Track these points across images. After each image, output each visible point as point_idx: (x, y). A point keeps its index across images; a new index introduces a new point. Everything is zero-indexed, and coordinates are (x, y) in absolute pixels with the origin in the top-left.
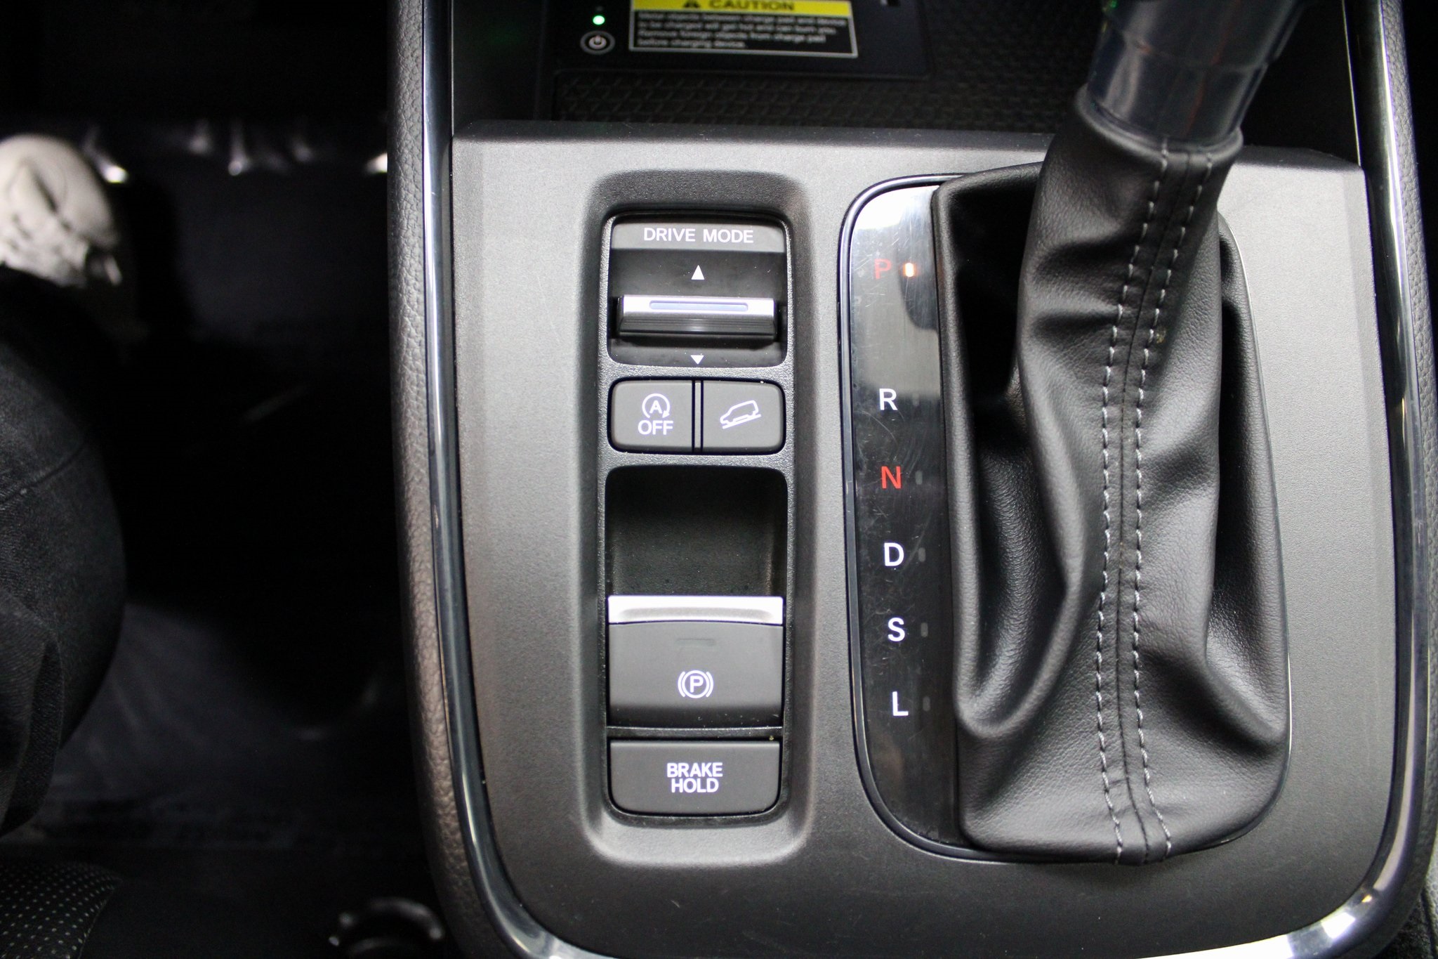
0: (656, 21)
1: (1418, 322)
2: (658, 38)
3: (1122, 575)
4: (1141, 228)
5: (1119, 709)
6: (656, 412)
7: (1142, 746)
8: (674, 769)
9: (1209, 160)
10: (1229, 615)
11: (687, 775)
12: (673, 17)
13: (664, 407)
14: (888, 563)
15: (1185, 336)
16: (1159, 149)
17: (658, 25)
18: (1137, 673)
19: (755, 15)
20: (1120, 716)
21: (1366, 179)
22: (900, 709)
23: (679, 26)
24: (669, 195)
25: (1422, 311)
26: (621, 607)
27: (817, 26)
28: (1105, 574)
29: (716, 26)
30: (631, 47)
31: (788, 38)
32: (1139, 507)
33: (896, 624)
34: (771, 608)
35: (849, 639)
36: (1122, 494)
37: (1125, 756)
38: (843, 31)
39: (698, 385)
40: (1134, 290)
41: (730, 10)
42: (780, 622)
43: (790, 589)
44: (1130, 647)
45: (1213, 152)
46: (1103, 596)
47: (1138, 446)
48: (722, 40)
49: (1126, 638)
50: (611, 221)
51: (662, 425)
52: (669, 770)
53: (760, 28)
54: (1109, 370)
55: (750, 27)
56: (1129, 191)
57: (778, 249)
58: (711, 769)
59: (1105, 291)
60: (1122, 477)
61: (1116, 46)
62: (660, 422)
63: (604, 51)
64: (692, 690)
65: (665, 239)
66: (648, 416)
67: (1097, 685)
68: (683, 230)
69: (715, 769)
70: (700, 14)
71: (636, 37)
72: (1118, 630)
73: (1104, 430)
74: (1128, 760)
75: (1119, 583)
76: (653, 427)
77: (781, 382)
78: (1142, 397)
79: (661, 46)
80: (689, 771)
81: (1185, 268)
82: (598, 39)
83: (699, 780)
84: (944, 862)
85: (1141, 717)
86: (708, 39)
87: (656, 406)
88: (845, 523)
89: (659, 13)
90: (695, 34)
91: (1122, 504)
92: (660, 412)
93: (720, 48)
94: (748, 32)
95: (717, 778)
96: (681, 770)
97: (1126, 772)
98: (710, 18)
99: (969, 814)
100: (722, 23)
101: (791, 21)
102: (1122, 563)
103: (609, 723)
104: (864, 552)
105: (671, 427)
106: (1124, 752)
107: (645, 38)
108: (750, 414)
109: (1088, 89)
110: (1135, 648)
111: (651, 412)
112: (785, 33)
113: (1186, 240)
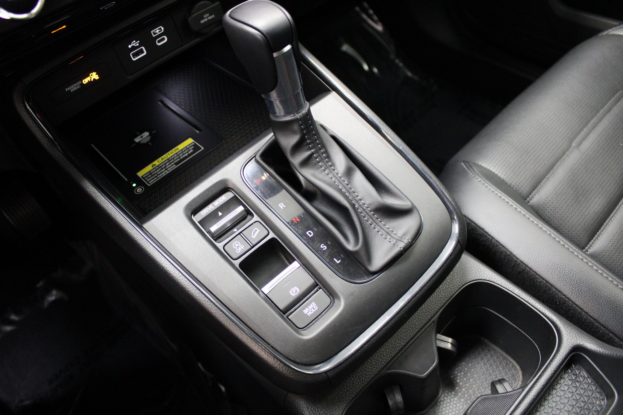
0: (149, 175)
1: (369, 111)
2: (153, 179)
3: (356, 200)
4: (304, 132)
5: (378, 225)
6: (237, 246)
7: (389, 228)
8: (305, 311)
9: (306, 110)
10: (383, 193)
11: (309, 310)
12: (152, 171)
13: (238, 244)
14: (310, 236)
15: (328, 147)
16: (295, 115)
17: (150, 176)
18: (375, 216)
19: (171, 157)
20: (380, 226)
21: (336, 92)
22: (338, 261)
23: (155, 172)
24: (201, 201)
25: (367, 109)
26: (266, 289)
27: (188, 149)
28: (353, 202)
29: (164, 166)
30: (149, 185)
31: (184, 156)
32: (348, 185)
33: (323, 246)
34: (296, 264)
35: (316, 256)
36: (343, 185)
37: (387, 233)
38: (195, 145)
39: (241, 234)
40: (312, 145)
41: (164, 160)
42: (300, 265)
43: (296, 258)
44: (370, 212)
45: (305, 108)
46: (356, 206)
47: (338, 174)
48: (169, 168)
49: (367, 211)
50: (193, 216)
51: (241, 247)
52: (305, 312)
53: (175, 159)
54: (320, 164)
55: (173, 160)
56: (296, 127)
57: (233, 195)
58: (313, 305)
59: (306, 149)
60: (340, 181)
61: (271, 103)
62: (240, 247)
63: (142, 191)
64: (295, 293)
65: (207, 212)
66: (237, 248)
67: (370, 224)
68: (209, 207)
69: (313, 304)
70: (158, 166)
71: (148, 182)
72: (365, 211)
73: (329, 176)
74: (388, 233)
75: (357, 202)
76: (240, 249)
77: (257, 220)
78: (330, 164)
79: (156, 180)
80: (309, 309)
81: (317, 133)
82: (139, 189)
83: (312, 309)
84: (373, 282)
85: (384, 223)
86: (165, 170)
87: (236, 245)
88: (295, 235)
89: (147, 173)
90: (161, 171)
91: (344, 187)
92: (238, 245)
93: (170, 170)
94: (173, 162)
95: (316, 305)
96: (307, 310)
97: (390, 235)
98: (161, 165)
99: (369, 268)
100: (165, 164)
101: (181, 152)
102: (354, 198)
103: (284, 314)
104: (305, 237)
105: (243, 247)
106: (386, 232)
107: (150, 181)
108: (257, 231)
109: (272, 115)
110: (371, 211)
111: (236, 247)
112: (182, 156)
113: (313, 128)
